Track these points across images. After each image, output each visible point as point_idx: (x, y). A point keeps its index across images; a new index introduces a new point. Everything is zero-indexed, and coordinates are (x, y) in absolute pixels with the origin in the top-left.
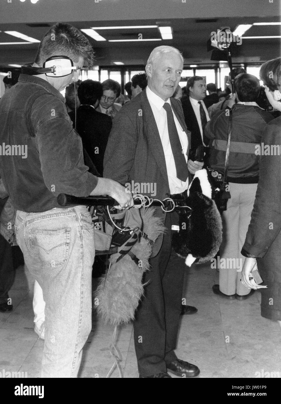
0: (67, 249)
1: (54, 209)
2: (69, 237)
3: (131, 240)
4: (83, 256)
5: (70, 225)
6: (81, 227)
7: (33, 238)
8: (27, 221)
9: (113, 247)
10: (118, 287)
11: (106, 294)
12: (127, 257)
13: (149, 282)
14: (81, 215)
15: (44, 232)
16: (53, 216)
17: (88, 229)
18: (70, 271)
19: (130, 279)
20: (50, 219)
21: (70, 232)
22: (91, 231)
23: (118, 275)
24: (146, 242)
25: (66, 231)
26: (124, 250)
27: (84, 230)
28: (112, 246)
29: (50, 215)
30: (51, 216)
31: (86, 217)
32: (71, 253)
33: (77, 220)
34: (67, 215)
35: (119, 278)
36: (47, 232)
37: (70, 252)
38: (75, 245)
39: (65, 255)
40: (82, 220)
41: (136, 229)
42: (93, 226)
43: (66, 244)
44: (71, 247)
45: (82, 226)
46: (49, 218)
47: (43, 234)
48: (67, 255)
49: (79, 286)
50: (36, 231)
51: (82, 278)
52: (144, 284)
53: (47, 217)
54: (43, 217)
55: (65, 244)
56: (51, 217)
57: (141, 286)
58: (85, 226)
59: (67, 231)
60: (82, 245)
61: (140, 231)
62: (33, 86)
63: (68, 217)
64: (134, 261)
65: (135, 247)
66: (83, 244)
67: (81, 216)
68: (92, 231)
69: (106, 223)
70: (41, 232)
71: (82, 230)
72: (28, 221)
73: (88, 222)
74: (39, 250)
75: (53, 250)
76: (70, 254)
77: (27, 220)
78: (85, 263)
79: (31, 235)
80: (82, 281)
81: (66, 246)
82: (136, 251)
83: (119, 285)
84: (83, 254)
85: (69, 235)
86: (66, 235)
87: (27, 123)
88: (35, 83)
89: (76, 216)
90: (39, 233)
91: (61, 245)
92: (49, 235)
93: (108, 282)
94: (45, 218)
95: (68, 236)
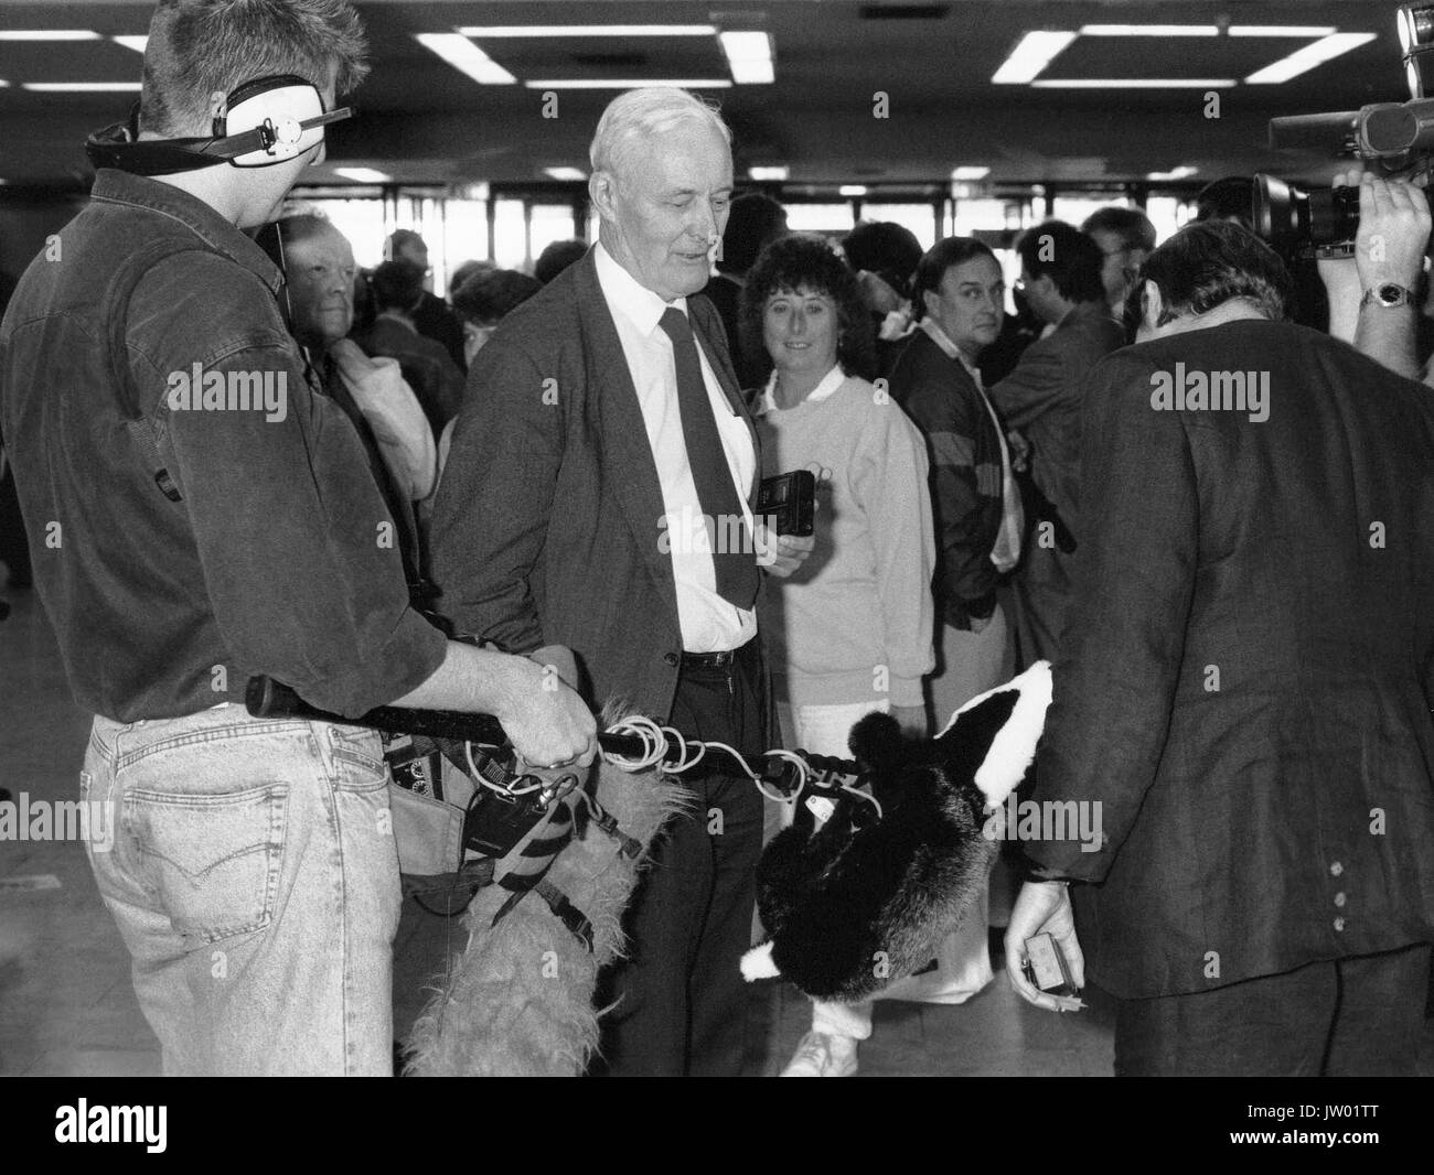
0: (274, 871)
1: (220, 709)
2: (280, 823)
3: (542, 830)
4: (345, 897)
5: (285, 775)
6: (331, 780)
7: (139, 821)
8: (121, 754)
9: (473, 863)
10: (492, 1020)
11: (448, 1049)
12: (533, 902)
13: (625, 1002)
14: (331, 735)
15: (179, 800)
16: (216, 735)
17: (364, 791)
18: (294, 957)
19: (542, 990)
20: (205, 749)
21: (283, 802)
22: (376, 799)
23: (495, 975)
24: (613, 846)
25: (269, 797)
26: (518, 872)
27: (345, 794)
28: (471, 854)
29: (205, 731)
30: (209, 736)
31: (354, 742)
32: (291, 886)
33: (314, 756)
34: (270, 732)
35: (495, 983)
36: (192, 799)
37: (286, 880)
38: (310, 853)
39: (264, 894)
40: (336, 753)
41: (566, 785)
42: (385, 779)
43: (267, 850)
44: (290, 862)
45: (339, 778)
46: (201, 745)
47: (176, 808)
48: (272, 893)
49: (336, 1020)
50: (149, 797)
51: (349, 989)
52: (604, 1011)
53: (193, 739)
54: (178, 739)
55: (263, 847)
56: (206, 740)
57: (590, 1018)
58: (349, 777)
59: (270, 795)
60: (339, 853)
61: (579, 790)
62: (143, 216)
63: (277, 739)
64: (560, 918)
65: (566, 862)
66: (344, 848)
67: (332, 739)
68: (379, 797)
69: (446, 763)
70: (170, 800)
71: (337, 794)
72: (125, 754)
73: (363, 763)
74: (160, 870)
75: (213, 874)
76: (285, 889)
77: (120, 750)
78: (355, 926)
79: (133, 811)
80: (346, 1001)
81: (268, 859)
82: (571, 878)
83: (497, 1010)
84: (344, 891)
85: (280, 812)
86: (268, 811)
87: (110, 365)
88: (152, 205)
89: (310, 736)
90: (162, 801)
91: (245, 851)
92: (199, 810)
93: (452, 1001)
94: (184, 744)
95: (279, 818)
